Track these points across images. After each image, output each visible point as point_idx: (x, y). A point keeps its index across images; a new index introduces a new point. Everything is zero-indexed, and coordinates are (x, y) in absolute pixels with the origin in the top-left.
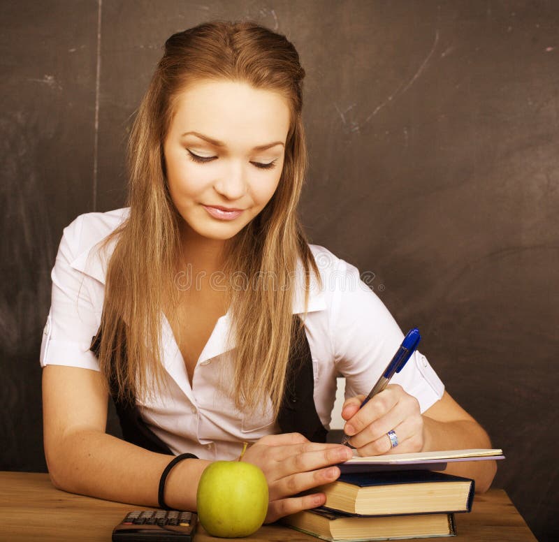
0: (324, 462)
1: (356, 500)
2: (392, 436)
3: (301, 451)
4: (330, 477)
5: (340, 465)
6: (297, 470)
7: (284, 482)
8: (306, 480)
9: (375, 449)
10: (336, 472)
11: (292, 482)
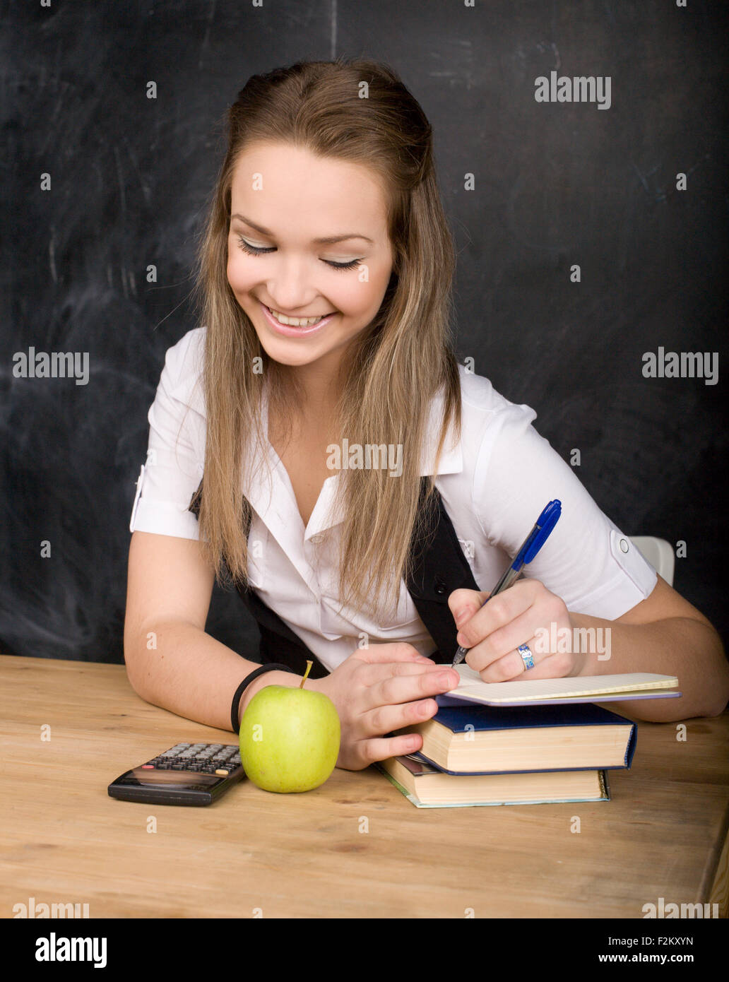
0: (418, 692)
1: (450, 750)
2: (526, 654)
3: (393, 674)
4: (422, 714)
5: (440, 697)
6: (385, 702)
7: (369, 718)
8: (394, 717)
9: (501, 672)
10: (431, 708)
11: (376, 718)
